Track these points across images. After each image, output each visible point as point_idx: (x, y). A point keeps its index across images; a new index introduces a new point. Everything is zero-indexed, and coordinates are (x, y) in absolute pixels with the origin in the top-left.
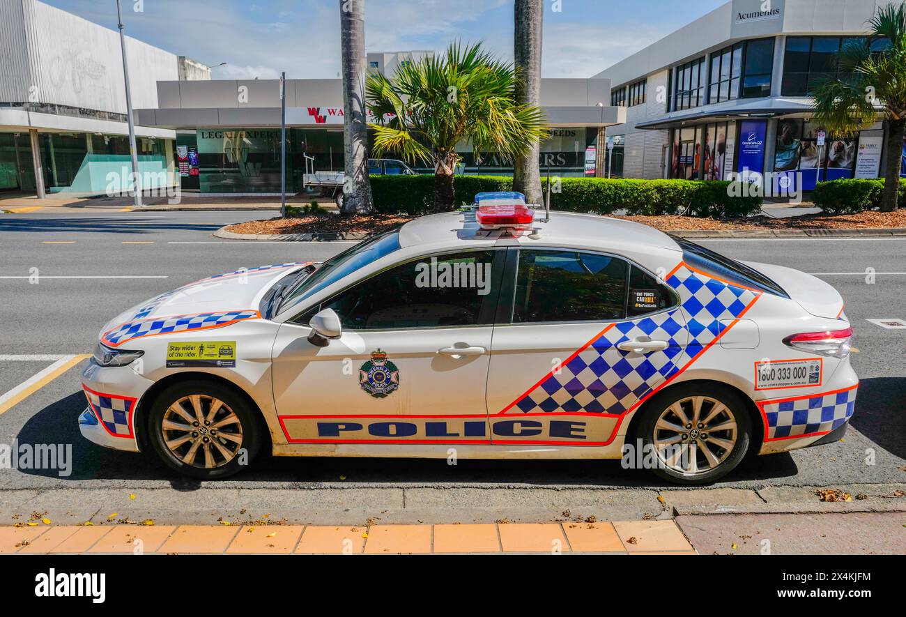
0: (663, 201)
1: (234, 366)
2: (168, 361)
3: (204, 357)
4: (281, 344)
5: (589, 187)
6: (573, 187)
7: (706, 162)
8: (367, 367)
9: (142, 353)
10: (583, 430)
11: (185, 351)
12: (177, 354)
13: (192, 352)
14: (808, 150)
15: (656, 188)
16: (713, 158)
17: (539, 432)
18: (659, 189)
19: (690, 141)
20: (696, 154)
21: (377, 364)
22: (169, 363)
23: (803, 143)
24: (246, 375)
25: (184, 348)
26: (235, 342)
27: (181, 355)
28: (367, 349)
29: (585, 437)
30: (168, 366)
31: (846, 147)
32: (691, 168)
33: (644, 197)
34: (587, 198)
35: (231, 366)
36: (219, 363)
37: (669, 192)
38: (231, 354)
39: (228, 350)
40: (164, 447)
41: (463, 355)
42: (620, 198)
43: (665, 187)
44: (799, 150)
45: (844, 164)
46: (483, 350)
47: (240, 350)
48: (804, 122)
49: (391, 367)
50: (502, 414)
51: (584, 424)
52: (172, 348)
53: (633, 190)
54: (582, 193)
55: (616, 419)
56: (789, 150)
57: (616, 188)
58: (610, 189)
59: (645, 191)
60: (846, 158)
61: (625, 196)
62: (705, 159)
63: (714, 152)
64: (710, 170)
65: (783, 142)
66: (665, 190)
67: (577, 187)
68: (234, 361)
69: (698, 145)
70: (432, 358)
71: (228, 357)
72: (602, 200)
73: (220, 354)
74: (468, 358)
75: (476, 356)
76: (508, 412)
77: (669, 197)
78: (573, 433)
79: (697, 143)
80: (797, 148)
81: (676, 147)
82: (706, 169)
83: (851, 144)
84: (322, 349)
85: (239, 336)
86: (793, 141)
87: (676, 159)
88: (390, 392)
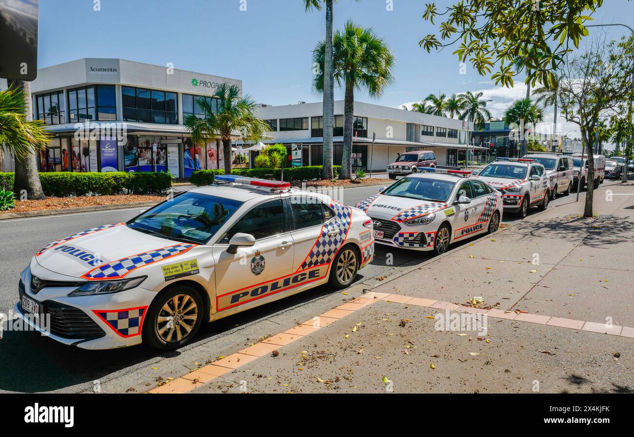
0: (118, 185)
1: (199, 273)
2: (165, 278)
3: (185, 271)
4: (217, 256)
5: (71, 178)
6: (59, 178)
7: (73, 162)
8: (253, 261)
9: (146, 277)
10: (318, 273)
11: (173, 270)
12: (170, 272)
13: (178, 269)
14: (142, 154)
15: (113, 177)
16: (80, 159)
17: (305, 278)
18: (115, 178)
19: (57, 148)
20: (63, 156)
21: (257, 258)
22: (167, 278)
23: (139, 150)
24: (204, 277)
25: (172, 268)
26: (196, 259)
27: (172, 272)
28: (253, 251)
29: (319, 276)
30: (166, 280)
31: (161, 153)
32: (60, 166)
33: (107, 183)
34: (71, 186)
35: (197, 273)
36: (192, 273)
37: (121, 180)
38: (196, 266)
39: (194, 265)
40: (157, 333)
41: (285, 247)
42: (92, 185)
43: (118, 177)
44: (137, 154)
45: (162, 162)
46: (291, 243)
47: (200, 263)
48: (137, 137)
49: (262, 258)
50: (296, 272)
51: (319, 270)
52: (165, 270)
53: (100, 179)
54: (66, 182)
55: (328, 265)
56: (132, 154)
57: (89, 178)
58: (85, 179)
59: (106, 180)
60: (162, 158)
61: (96, 183)
62: (72, 159)
63: (79, 155)
64: (78, 167)
65: (127, 149)
66: (118, 178)
67: (63, 178)
68: (198, 270)
69: (64, 150)
70: (275, 251)
71: (195, 268)
72: (81, 187)
73: (192, 267)
74: (287, 248)
75: (289, 246)
76: (299, 271)
77: (122, 183)
78: (316, 275)
79: (63, 148)
80: (136, 152)
81: (43, 151)
82: (74, 166)
83: (164, 151)
84: (236, 255)
85: (197, 256)
86: (133, 149)
87: (44, 159)
88: (262, 271)
